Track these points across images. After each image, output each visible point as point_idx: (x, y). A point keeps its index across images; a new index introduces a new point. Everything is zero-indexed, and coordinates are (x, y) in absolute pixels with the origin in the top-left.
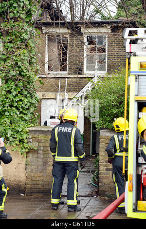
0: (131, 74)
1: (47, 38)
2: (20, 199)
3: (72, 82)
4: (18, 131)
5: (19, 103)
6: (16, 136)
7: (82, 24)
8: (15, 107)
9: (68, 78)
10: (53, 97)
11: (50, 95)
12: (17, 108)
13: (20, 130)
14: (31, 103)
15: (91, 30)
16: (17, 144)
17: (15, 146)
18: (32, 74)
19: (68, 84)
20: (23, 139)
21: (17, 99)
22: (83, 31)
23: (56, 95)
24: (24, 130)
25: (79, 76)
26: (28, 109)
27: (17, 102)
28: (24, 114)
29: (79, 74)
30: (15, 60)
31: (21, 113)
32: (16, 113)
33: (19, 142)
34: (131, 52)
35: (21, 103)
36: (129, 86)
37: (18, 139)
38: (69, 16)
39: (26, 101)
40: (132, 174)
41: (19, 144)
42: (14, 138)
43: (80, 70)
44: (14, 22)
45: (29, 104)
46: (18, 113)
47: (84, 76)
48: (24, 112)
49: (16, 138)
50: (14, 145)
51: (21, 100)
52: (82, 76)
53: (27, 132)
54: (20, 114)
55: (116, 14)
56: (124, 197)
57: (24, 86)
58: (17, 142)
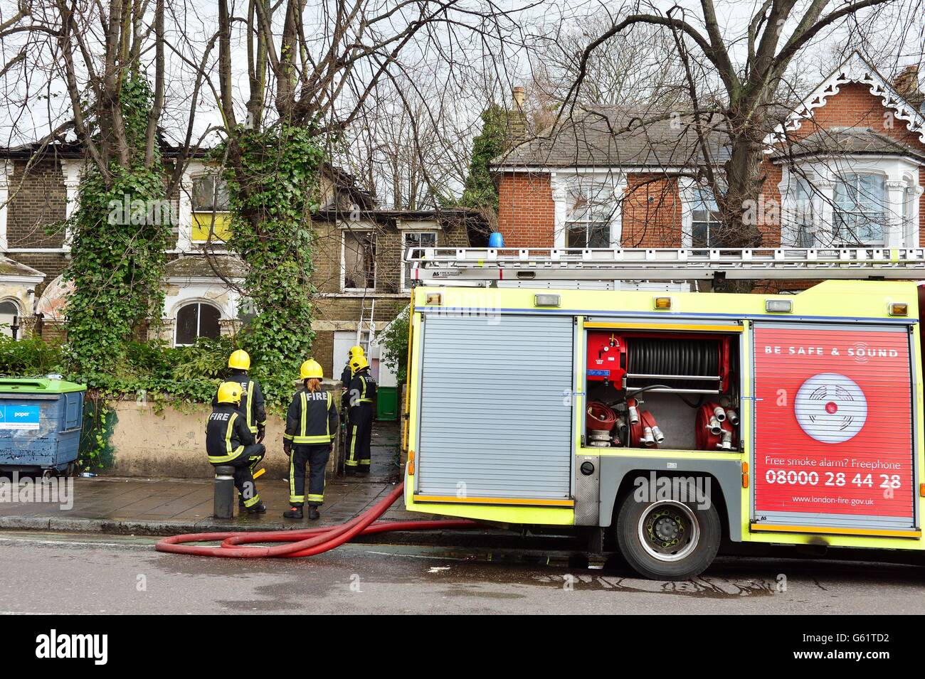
0: (415, 310)
1: (343, 236)
2: (281, 487)
3: (383, 305)
4: (280, 386)
5: (283, 342)
6: (276, 393)
7: (397, 215)
8: (277, 348)
9: (376, 298)
10: (351, 328)
11: (349, 325)
12: (281, 351)
13: (282, 383)
14: (301, 342)
15: (414, 225)
16: (277, 405)
17: (274, 407)
18: (303, 298)
19: (375, 308)
20: (287, 397)
21: (280, 336)
22: (399, 226)
23: (356, 325)
24: (288, 384)
25: (393, 296)
26: (298, 351)
27: (281, 340)
28: (292, 359)
29: (392, 292)
30: (277, 278)
31: (286, 357)
32: (279, 358)
33: (281, 402)
34: (417, 280)
35: (287, 342)
36: (413, 327)
37: (279, 397)
38: (390, 200)
39: (294, 339)
40: (414, 451)
41: (280, 404)
42: (273, 395)
43: (393, 288)
44: (277, 221)
45: (298, 343)
46: (282, 357)
47: (401, 296)
48: (291, 355)
49: (276, 396)
50: (273, 405)
51: (286, 338)
52: (397, 296)
53: (293, 387)
54: (284, 359)
55: (461, 196)
56: (403, 489)
57: (291, 316)
58: (277, 402)
